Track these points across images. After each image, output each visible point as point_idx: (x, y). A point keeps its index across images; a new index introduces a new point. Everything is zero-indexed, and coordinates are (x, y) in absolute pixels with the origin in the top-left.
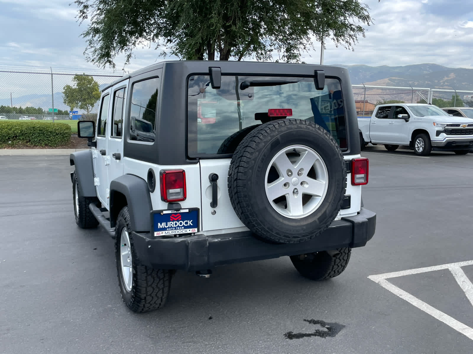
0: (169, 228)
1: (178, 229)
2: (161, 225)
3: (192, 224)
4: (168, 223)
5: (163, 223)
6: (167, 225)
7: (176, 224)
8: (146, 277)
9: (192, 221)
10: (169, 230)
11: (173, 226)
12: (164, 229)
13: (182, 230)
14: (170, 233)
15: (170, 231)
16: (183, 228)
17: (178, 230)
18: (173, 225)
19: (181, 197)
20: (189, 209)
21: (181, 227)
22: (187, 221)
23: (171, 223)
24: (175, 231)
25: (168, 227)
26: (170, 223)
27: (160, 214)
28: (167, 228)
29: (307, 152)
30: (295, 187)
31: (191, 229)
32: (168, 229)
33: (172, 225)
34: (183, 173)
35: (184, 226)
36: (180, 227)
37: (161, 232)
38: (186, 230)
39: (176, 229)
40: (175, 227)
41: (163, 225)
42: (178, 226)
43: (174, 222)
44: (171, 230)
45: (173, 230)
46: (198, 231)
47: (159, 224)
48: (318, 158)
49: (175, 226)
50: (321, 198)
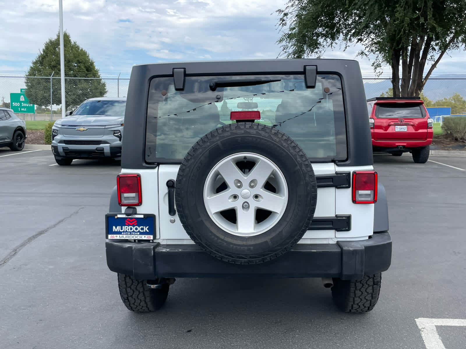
0: (124, 232)
1: (133, 234)
2: (116, 228)
3: (148, 231)
4: (123, 227)
5: (118, 227)
6: (122, 229)
7: (131, 229)
9: (148, 227)
10: (124, 234)
11: (128, 231)
12: (119, 233)
13: (136, 236)
14: (125, 237)
15: (125, 236)
16: (138, 233)
17: (133, 236)
18: (128, 229)
19: (136, 201)
20: (144, 215)
21: (137, 232)
22: (143, 227)
23: (126, 228)
24: (129, 235)
25: (123, 230)
26: (125, 227)
27: (114, 217)
28: (122, 232)
30: (246, 200)
31: (146, 236)
32: (123, 233)
33: (127, 229)
34: (138, 178)
35: (139, 231)
36: (135, 232)
37: (115, 235)
38: (141, 236)
39: (131, 234)
40: (130, 232)
41: (118, 228)
42: (134, 231)
43: (130, 227)
44: (126, 234)
45: (128, 234)
46: (155, 237)
47: (114, 227)
49: (130, 231)
50: (277, 215)
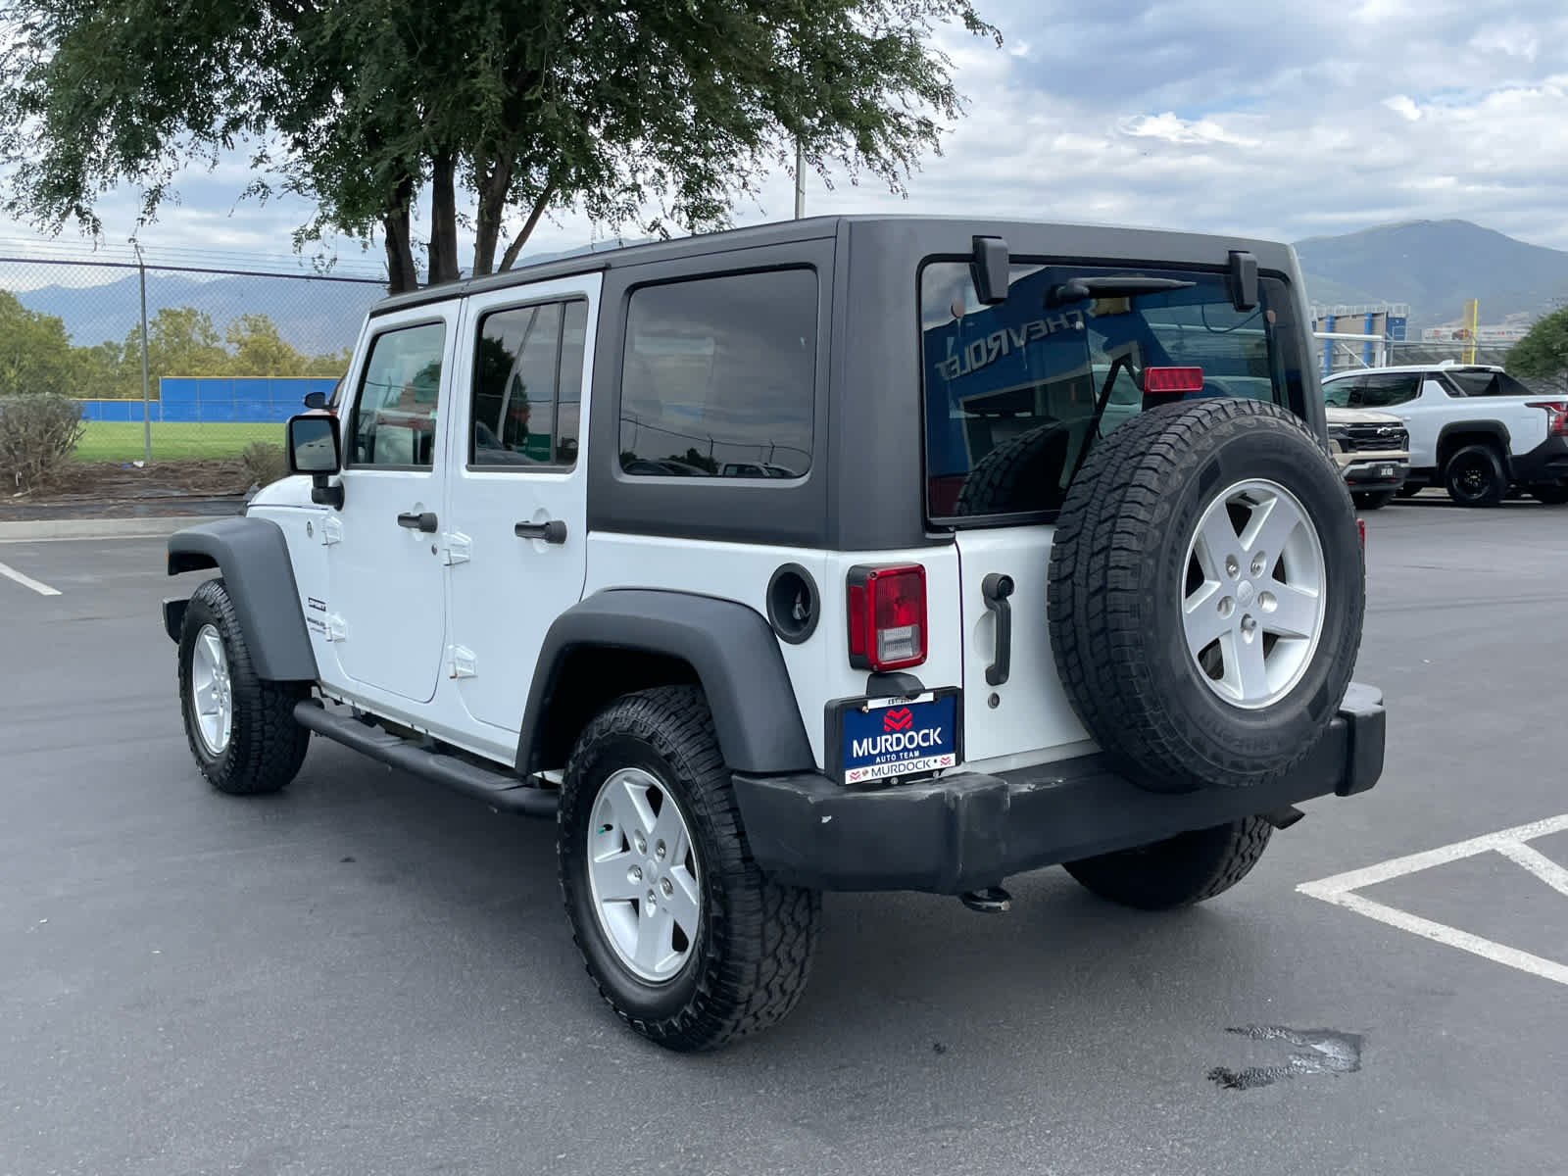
0: (880, 754)
1: (904, 759)
2: (860, 746)
3: (939, 742)
4: (879, 738)
5: (865, 741)
6: (874, 748)
7: (898, 741)
8: (763, 925)
9: (939, 729)
10: (882, 763)
11: (890, 750)
12: (868, 760)
13: (915, 761)
14: (886, 771)
15: (885, 766)
16: (917, 753)
17: (906, 762)
18: (891, 745)
21: (913, 750)
22: (927, 731)
23: (886, 740)
24: (897, 763)
25: (877, 751)
26: (884, 738)
27: (859, 710)
28: (875, 756)
29: (1275, 500)
30: (1247, 610)
31: (939, 758)
32: (878, 760)
33: (888, 744)
34: (918, 573)
35: (919, 747)
36: (908, 750)
37: (861, 770)
38: (926, 759)
39: (898, 759)
40: (897, 753)
41: (866, 746)
42: (905, 749)
43: (895, 736)
44: (887, 762)
45: (891, 761)
46: (960, 759)
47: (855, 744)
48: (1300, 516)
49: (896, 749)
50: (1308, 641)
